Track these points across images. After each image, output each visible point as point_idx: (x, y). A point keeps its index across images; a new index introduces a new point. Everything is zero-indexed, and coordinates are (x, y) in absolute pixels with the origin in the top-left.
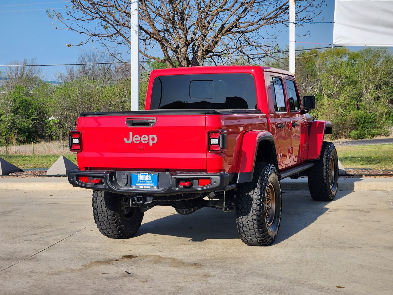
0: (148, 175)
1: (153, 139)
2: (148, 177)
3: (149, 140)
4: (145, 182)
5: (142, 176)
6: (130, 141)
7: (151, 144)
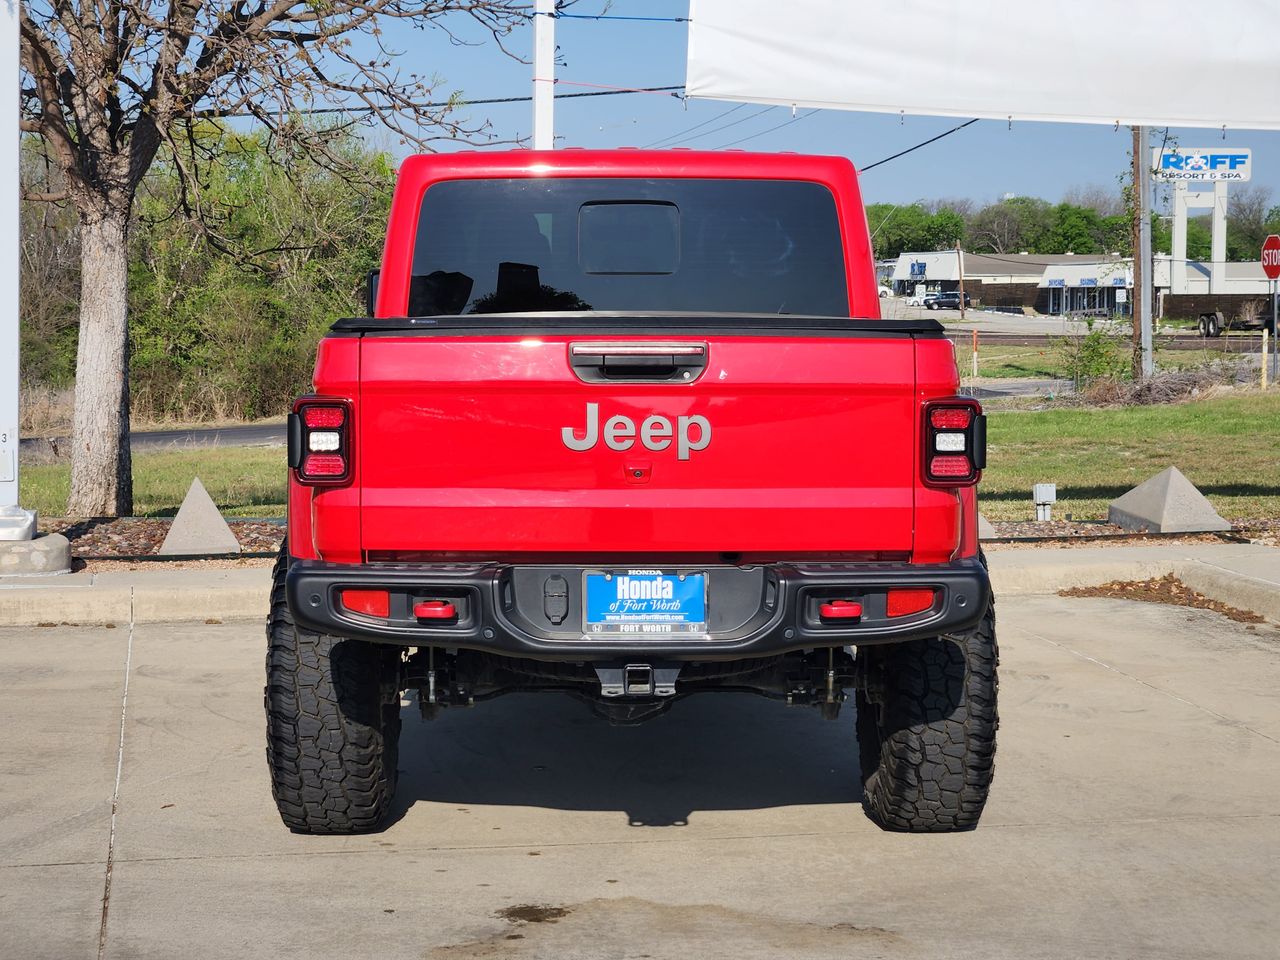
0: (660, 579)
1: (694, 432)
2: (660, 589)
3: (674, 438)
4: (648, 607)
5: (633, 583)
6: (589, 442)
7: (684, 455)
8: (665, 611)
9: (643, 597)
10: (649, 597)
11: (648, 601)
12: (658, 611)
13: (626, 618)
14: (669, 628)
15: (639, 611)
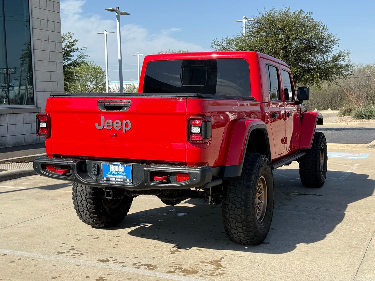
3: (122, 127)
6: (101, 127)
8: (122, 175)
9: (116, 171)
10: (118, 171)
11: (118, 172)
12: (120, 175)
13: (112, 176)
14: (122, 180)
15: (115, 175)
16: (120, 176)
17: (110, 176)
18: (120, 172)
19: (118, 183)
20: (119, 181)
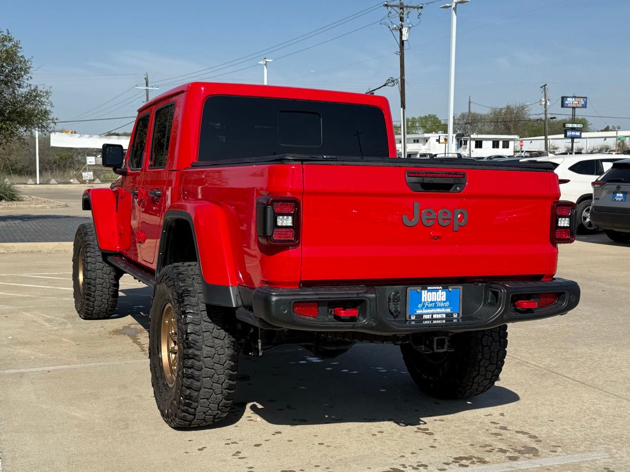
0: (440, 291)
2: (440, 296)
3: (452, 220)
4: (435, 304)
5: (429, 293)
6: (415, 221)
7: (456, 228)
8: (442, 307)
9: (433, 301)
10: (435, 300)
12: (440, 307)
13: (425, 311)
14: (444, 316)
15: (431, 308)
16: (439, 310)
17: (421, 311)
18: (439, 302)
19: (438, 322)
20: (439, 319)
